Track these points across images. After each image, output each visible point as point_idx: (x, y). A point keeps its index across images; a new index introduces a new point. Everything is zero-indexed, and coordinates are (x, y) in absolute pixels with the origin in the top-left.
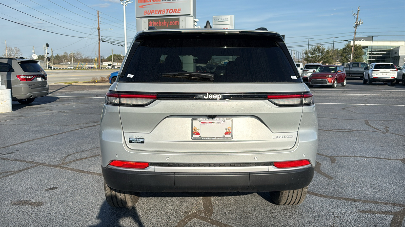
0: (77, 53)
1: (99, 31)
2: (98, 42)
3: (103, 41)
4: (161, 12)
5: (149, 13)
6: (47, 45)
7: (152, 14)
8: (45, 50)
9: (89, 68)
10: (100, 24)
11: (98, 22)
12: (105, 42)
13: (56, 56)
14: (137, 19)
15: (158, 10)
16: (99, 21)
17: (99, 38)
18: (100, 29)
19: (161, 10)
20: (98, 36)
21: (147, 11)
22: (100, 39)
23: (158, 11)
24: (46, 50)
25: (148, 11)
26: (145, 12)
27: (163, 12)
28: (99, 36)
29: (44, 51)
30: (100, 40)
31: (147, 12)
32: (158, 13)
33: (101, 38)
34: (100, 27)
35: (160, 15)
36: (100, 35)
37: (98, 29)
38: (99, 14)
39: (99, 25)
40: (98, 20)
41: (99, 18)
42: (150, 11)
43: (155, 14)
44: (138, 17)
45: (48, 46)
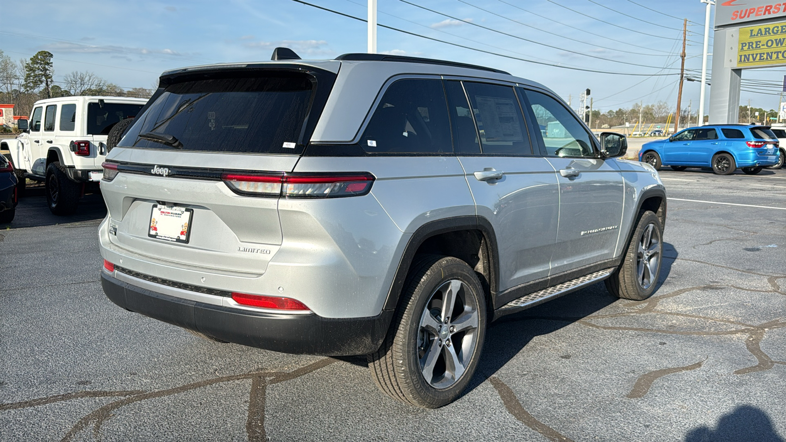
0: (659, 105)
1: (683, 60)
2: (679, 81)
3: (689, 80)
4: (771, 11)
5: (742, 15)
6: (588, 92)
7: (748, 16)
8: (583, 101)
9: (657, 133)
10: (686, 45)
11: (682, 42)
12: (693, 80)
13: (617, 112)
14: (715, 31)
15: (763, 7)
16: (685, 40)
17: (682, 75)
18: (686, 56)
19: (771, 7)
20: (680, 70)
21: (740, 12)
22: (684, 75)
23: (764, 9)
24: (585, 101)
25: (742, 11)
26: (735, 14)
27: (776, 11)
28: (682, 70)
29: (581, 103)
30: (684, 78)
31: (739, 14)
32: (763, 13)
33: (686, 74)
34: (686, 51)
35: (767, 16)
36: (685, 67)
37: (682, 56)
38: (687, 26)
39: (684, 47)
40: (683, 39)
41: (685, 34)
42: (747, 10)
43: (757, 15)
44: (719, 27)
45: (589, 94)
